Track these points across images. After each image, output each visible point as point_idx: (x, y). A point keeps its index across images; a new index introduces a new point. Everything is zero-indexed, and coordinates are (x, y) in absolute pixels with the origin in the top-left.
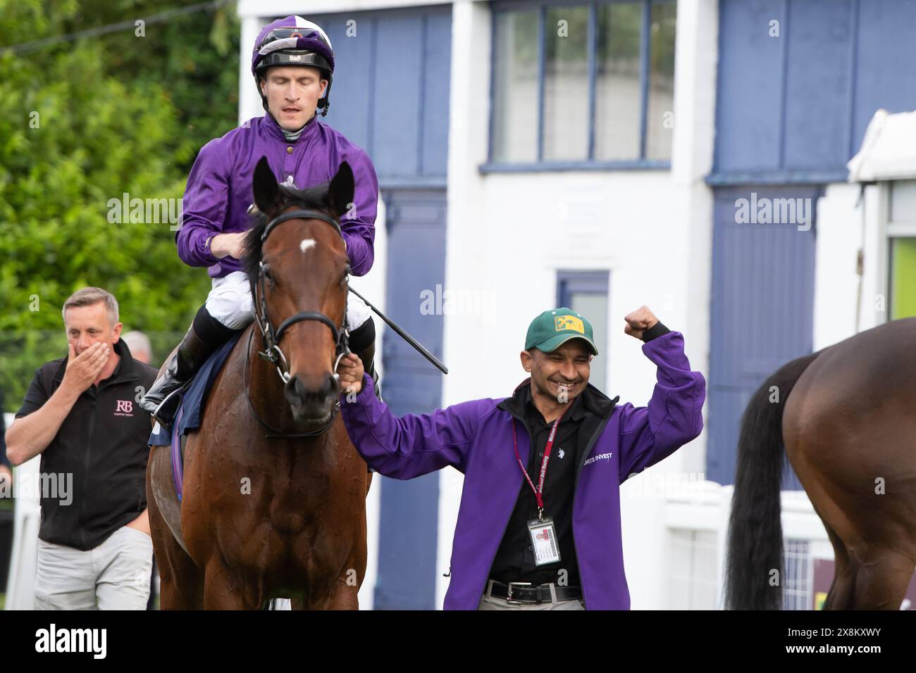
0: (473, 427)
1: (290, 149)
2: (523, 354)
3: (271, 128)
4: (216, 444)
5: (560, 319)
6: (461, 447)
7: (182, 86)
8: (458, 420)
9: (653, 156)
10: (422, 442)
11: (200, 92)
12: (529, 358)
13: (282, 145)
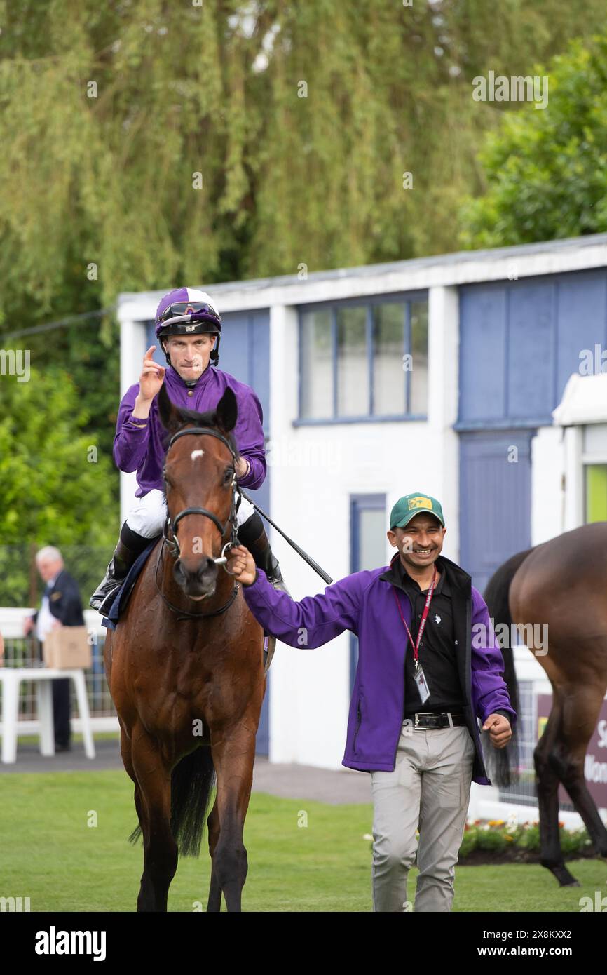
0: (359, 597)
1: (190, 393)
2: (389, 534)
3: (174, 378)
4: (137, 637)
5: (412, 501)
6: (352, 615)
7: (80, 371)
8: (346, 593)
9: (415, 411)
10: (322, 616)
11: (93, 375)
12: (394, 536)
13: (183, 391)
